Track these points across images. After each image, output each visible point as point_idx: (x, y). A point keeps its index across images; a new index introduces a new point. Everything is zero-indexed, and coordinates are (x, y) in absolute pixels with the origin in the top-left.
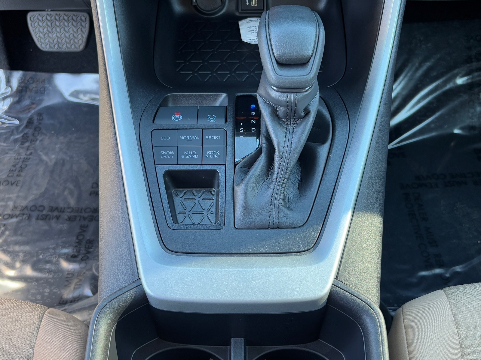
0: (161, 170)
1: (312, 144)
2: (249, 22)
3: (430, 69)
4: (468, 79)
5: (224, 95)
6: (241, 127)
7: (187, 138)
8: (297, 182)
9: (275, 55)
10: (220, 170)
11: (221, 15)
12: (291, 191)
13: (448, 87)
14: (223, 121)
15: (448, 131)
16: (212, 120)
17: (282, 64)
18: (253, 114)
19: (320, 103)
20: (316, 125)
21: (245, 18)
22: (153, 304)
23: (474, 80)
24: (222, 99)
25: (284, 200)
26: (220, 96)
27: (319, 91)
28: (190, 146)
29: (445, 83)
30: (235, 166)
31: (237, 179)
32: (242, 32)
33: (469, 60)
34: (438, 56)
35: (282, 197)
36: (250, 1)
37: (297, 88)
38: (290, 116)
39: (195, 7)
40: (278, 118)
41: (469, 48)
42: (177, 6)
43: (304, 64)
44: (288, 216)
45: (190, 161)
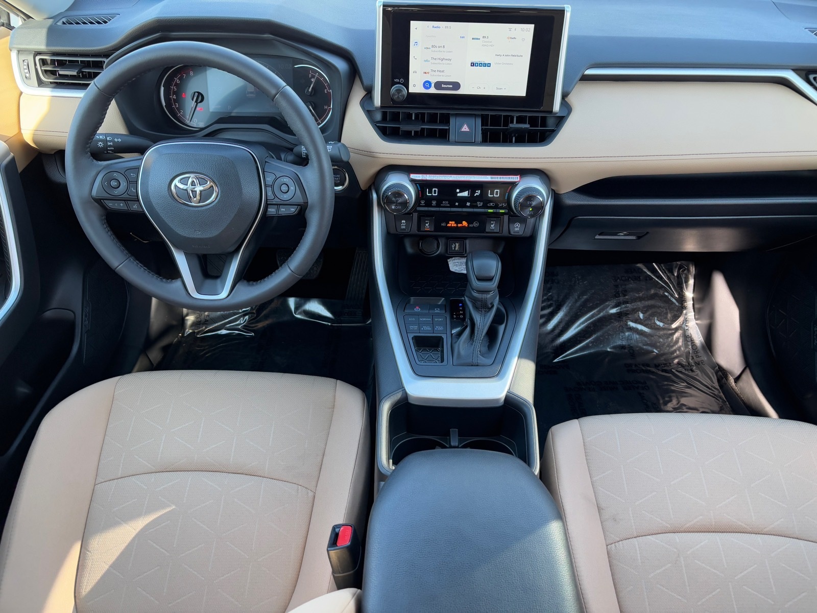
0: (411, 336)
1: (495, 324)
2: (454, 260)
3: (587, 301)
4: (617, 310)
5: (443, 299)
6: (454, 315)
7: (424, 319)
8: (487, 344)
9: (477, 275)
10: (444, 336)
11: (438, 254)
12: (485, 349)
13: (602, 314)
14: (444, 312)
15: (604, 349)
16: (437, 311)
17: (480, 279)
18: (461, 308)
19: (499, 304)
20: (496, 315)
21: (452, 257)
22: (411, 401)
23: (622, 310)
24: (441, 301)
25: (480, 351)
26: (441, 299)
27: (498, 296)
28: (426, 323)
29: (599, 312)
30: (452, 334)
31: (454, 341)
32: (450, 265)
33: (616, 295)
34: (593, 291)
35: (479, 350)
36: (455, 247)
37: (487, 292)
38: (483, 307)
39: (420, 250)
40: (476, 308)
41: (617, 286)
42: (410, 250)
43: (490, 279)
44: (482, 360)
45: (426, 331)
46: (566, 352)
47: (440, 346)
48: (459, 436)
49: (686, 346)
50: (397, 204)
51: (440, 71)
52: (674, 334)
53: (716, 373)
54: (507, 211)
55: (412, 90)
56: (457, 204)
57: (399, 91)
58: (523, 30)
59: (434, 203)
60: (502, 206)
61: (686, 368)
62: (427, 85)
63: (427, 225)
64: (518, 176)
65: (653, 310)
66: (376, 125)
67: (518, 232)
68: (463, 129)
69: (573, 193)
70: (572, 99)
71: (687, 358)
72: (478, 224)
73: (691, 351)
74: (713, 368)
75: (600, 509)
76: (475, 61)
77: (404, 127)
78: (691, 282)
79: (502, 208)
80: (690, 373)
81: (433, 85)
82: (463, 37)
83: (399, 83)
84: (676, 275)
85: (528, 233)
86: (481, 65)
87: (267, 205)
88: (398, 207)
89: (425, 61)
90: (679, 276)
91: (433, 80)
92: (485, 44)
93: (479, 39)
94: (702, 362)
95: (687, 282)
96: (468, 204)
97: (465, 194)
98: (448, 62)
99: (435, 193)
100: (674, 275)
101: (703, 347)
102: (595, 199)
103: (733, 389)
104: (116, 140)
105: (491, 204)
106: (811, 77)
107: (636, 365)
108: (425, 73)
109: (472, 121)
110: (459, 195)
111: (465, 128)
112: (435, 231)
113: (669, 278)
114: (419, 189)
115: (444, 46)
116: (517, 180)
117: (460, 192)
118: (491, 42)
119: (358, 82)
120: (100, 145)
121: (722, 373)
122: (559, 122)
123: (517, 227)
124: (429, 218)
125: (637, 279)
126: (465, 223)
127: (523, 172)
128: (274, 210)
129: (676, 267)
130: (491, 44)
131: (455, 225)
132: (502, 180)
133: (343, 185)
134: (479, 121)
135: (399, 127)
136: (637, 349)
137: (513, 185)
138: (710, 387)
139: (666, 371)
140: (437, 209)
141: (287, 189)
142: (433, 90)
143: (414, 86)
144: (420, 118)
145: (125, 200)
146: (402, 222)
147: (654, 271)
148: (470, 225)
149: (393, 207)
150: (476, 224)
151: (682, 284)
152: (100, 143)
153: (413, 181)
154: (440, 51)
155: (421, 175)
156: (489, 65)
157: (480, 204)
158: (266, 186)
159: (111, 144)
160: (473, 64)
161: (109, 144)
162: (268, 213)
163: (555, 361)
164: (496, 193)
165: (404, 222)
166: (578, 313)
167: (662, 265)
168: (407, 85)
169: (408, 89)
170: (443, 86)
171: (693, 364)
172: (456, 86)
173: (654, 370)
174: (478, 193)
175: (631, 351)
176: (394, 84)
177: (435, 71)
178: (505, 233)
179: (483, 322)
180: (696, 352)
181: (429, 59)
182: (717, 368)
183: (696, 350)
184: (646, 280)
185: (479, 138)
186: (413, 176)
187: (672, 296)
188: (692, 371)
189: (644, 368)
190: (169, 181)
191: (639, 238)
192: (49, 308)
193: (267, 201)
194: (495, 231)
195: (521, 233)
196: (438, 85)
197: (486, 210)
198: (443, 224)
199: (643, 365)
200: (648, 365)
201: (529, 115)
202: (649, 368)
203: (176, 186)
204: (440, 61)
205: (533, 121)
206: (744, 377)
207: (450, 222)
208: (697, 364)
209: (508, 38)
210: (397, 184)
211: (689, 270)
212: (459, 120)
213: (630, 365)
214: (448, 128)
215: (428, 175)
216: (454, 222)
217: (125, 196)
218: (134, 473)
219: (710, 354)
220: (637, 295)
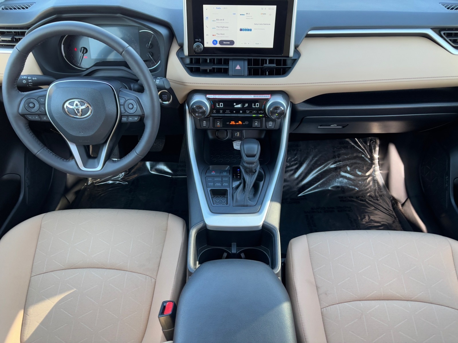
0: (209, 189)
1: (258, 181)
2: (236, 142)
3: (317, 161)
4: (335, 166)
5: (229, 166)
6: (235, 176)
7: (217, 179)
8: (253, 193)
9: (245, 153)
10: (228, 189)
11: (227, 139)
12: (251, 196)
13: (326, 168)
14: (229, 174)
15: (327, 188)
16: (225, 174)
17: (248, 156)
18: (238, 172)
19: (260, 169)
20: (258, 176)
21: (235, 140)
22: (208, 228)
23: (337, 166)
24: (228, 168)
25: (249, 198)
26: (227, 166)
27: (259, 165)
28: (218, 182)
29: (324, 167)
30: (233, 188)
31: (234, 192)
32: (234, 145)
33: (334, 157)
34: (321, 155)
35: (248, 197)
36: (237, 135)
37: (252, 163)
38: (250, 172)
39: (217, 137)
40: (246, 172)
41: (334, 152)
42: (211, 136)
43: (254, 156)
44: (250, 203)
45: (218, 186)
46: (305, 190)
47: (226, 194)
48: (237, 246)
49: (374, 185)
50: (199, 113)
51: (222, 34)
52: (367, 179)
53: (391, 201)
54: (263, 115)
55: (206, 45)
56: (234, 112)
57: (198, 46)
58: (269, 9)
59: (221, 111)
60: (261, 112)
61: (374, 198)
62: (215, 42)
63: (218, 124)
64: (270, 95)
65: (356, 165)
66: (186, 66)
67: (271, 127)
68: (237, 68)
69: (303, 104)
70: (301, 49)
71: (375, 193)
72: (248, 123)
73: (377, 189)
74: (390, 198)
75: (317, 288)
76: (242, 28)
77: (202, 68)
78: (377, 149)
79: (261, 114)
80: (376, 202)
81: (218, 42)
82: (235, 14)
83: (198, 42)
84: (368, 144)
85: (277, 127)
86: (246, 30)
87: (121, 116)
88: (200, 115)
89: (213, 28)
90: (370, 146)
91: (218, 40)
92: (248, 17)
93: (244, 15)
94: (383, 195)
95: (375, 149)
96: (241, 112)
97: (239, 106)
98: (226, 28)
99: (221, 106)
100: (367, 145)
101: (384, 186)
102: (316, 107)
103: (400, 211)
104: (33, 79)
105: (255, 112)
106: (442, 33)
107: (345, 197)
108: (213, 35)
109: (242, 62)
110: (235, 106)
111: (238, 67)
112: (223, 127)
113: (364, 147)
114: (212, 104)
115: (224, 19)
116: (269, 97)
117: (236, 105)
118: (251, 16)
119: (175, 41)
120: (24, 82)
121: (394, 201)
122: (293, 62)
123: (270, 124)
124: (219, 120)
125: (346, 148)
126: (240, 122)
127: (272, 93)
128: (125, 119)
129: (368, 141)
130: (251, 17)
131: (235, 124)
132: (260, 97)
133: (168, 101)
134: (246, 63)
135: (199, 67)
136: (346, 188)
137: (267, 100)
138: (387, 209)
139: (362, 200)
140: (223, 115)
141: (132, 106)
142: (218, 45)
143: (207, 43)
144: (212, 61)
145: (39, 115)
146: (204, 122)
147: (356, 143)
148: (244, 124)
149: (197, 115)
150: (247, 123)
151: (372, 150)
152: (24, 81)
153: (208, 99)
154: (221, 22)
155: (213, 95)
156: (250, 30)
157: (248, 112)
158: (120, 105)
159: (31, 81)
160: (241, 30)
161: (29, 81)
162: (122, 121)
163: (299, 195)
164: (257, 105)
165: (205, 122)
166: (312, 168)
167: (360, 139)
168: (203, 43)
169: (203, 45)
170: (224, 43)
171: (378, 196)
172: (232, 42)
173: (355, 200)
174: (247, 105)
175: (343, 189)
176: (195, 42)
177: (219, 34)
178: (264, 127)
179: (250, 180)
180: (380, 189)
181: (216, 27)
182: (392, 198)
183: (380, 188)
184: (351, 148)
185: (246, 73)
186: (209, 96)
187: (367, 157)
188: (378, 200)
189: (350, 199)
190: (63, 103)
191: (343, 127)
192: (6, 173)
193: (121, 114)
194: (258, 126)
195: (273, 127)
196: (221, 42)
197: (251, 115)
198: (228, 123)
199: (350, 197)
200: (352, 197)
201: (275, 58)
202: (353, 199)
203: (67, 107)
204: (222, 28)
205: (278, 62)
206: (406, 203)
207: (232, 122)
208: (381, 196)
209: (261, 14)
210: (198, 101)
211: (376, 142)
212: (235, 62)
213: (342, 197)
214: (228, 67)
215: (217, 95)
216: (234, 122)
217: (38, 112)
218: (53, 270)
219: (388, 190)
220: (346, 157)
